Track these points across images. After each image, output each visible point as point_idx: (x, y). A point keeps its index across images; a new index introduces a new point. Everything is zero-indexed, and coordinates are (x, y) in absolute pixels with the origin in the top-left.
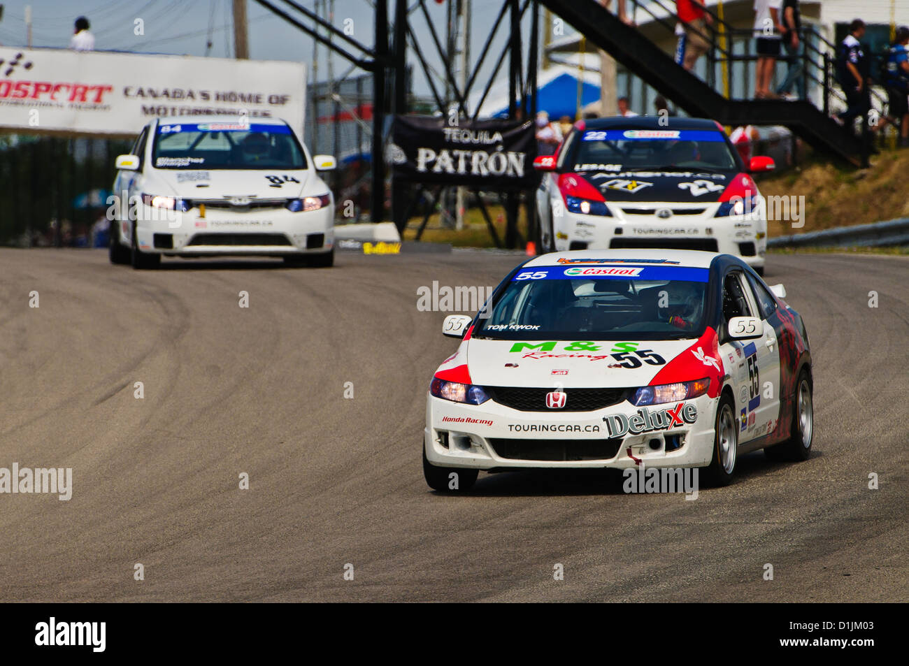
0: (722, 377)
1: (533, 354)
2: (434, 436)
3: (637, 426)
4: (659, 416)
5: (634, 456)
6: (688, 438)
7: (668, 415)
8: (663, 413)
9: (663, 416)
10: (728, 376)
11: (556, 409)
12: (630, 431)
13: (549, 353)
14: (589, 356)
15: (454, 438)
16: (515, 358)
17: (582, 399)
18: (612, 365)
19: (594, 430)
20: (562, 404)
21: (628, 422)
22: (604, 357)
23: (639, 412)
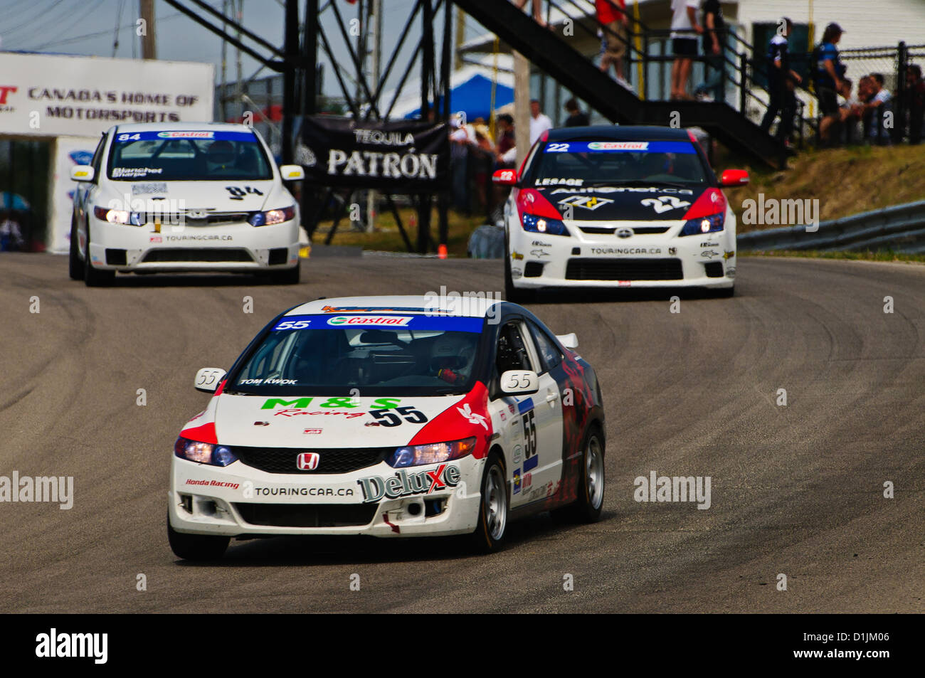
0: (490, 436)
1: (286, 411)
2: (177, 500)
3: (394, 489)
4: (418, 479)
5: (390, 522)
6: (450, 502)
7: (428, 478)
8: (422, 475)
9: (423, 478)
10: (497, 435)
11: (307, 471)
12: (386, 495)
13: (303, 410)
14: (346, 414)
15: (199, 503)
16: (266, 415)
17: (336, 461)
18: (370, 422)
19: (347, 494)
20: (314, 466)
21: (385, 485)
22: (361, 414)
23: (397, 474)
